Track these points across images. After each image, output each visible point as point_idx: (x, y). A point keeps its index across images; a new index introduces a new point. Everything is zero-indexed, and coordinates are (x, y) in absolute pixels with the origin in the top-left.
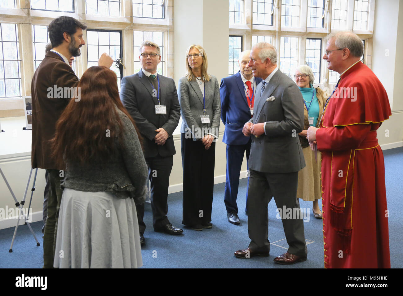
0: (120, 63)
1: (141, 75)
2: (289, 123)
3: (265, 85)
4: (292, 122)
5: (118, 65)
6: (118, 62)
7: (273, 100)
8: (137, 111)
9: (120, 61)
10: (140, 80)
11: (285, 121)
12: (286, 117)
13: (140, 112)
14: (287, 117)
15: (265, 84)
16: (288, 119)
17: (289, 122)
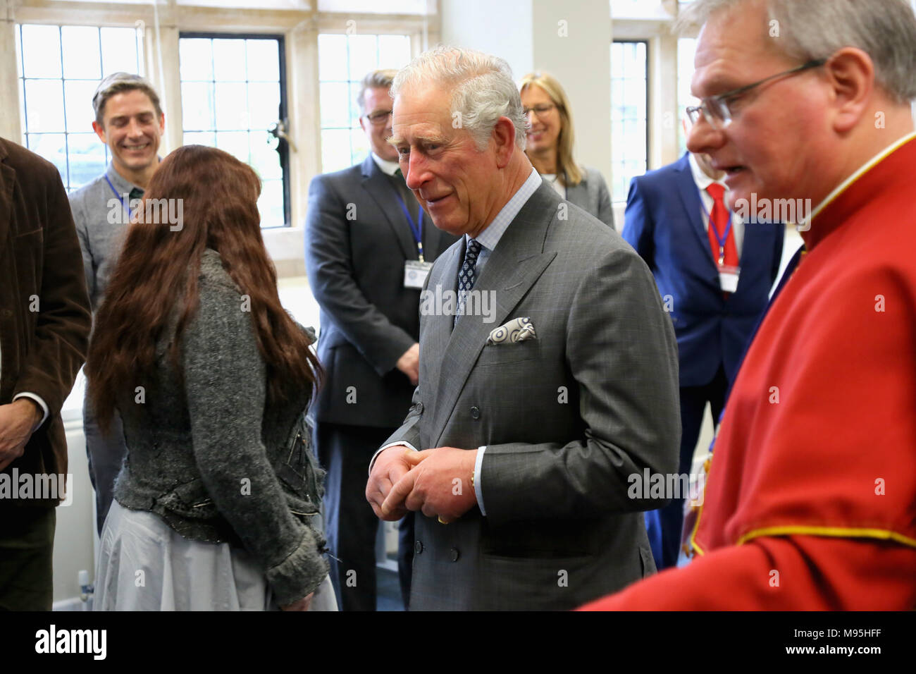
0: (281, 133)
1: (368, 171)
2: (604, 454)
3: (478, 262)
4: (619, 451)
5: (276, 142)
6: (275, 133)
7: (523, 335)
8: (346, 283)
9: (281, 127)
10: (363, 186)
11: (584, 445)
12: (586, 425)
13: (359, 286)
14: (593, 420)
15: (477, 253)
16: (599, 437)
17: (607, 450)
